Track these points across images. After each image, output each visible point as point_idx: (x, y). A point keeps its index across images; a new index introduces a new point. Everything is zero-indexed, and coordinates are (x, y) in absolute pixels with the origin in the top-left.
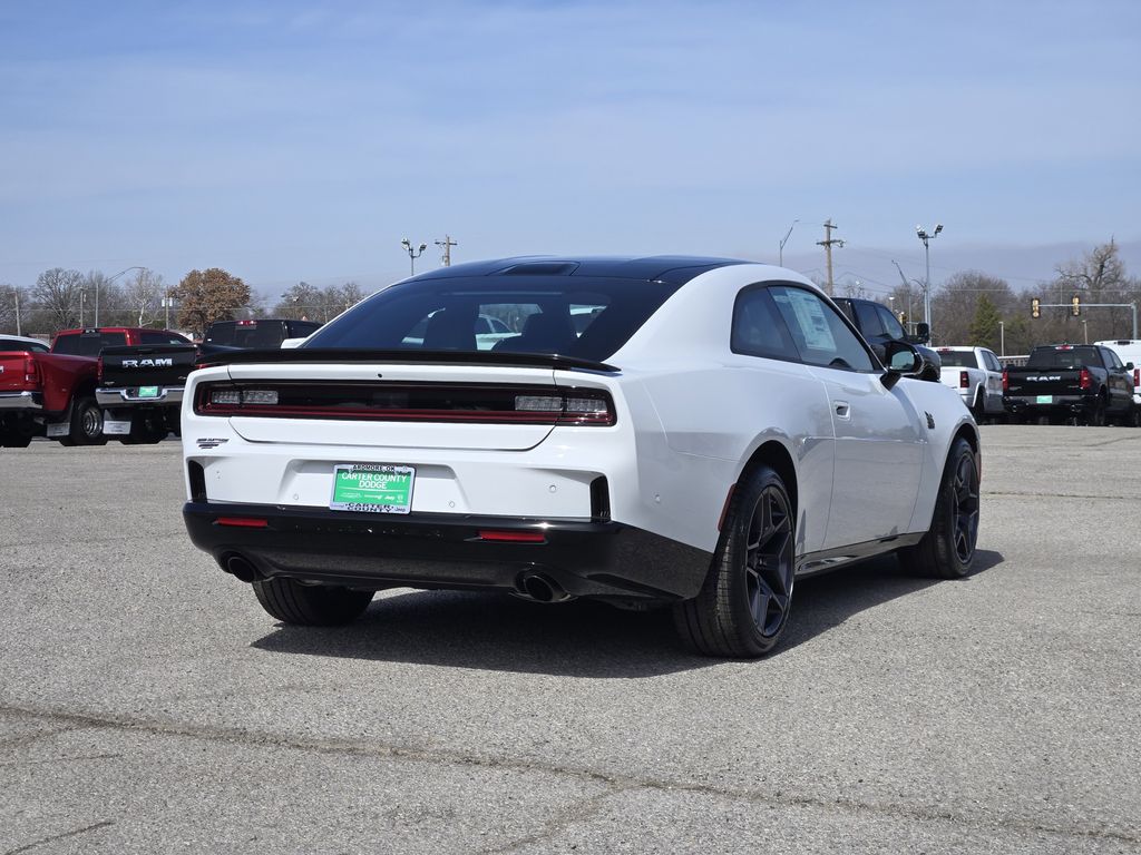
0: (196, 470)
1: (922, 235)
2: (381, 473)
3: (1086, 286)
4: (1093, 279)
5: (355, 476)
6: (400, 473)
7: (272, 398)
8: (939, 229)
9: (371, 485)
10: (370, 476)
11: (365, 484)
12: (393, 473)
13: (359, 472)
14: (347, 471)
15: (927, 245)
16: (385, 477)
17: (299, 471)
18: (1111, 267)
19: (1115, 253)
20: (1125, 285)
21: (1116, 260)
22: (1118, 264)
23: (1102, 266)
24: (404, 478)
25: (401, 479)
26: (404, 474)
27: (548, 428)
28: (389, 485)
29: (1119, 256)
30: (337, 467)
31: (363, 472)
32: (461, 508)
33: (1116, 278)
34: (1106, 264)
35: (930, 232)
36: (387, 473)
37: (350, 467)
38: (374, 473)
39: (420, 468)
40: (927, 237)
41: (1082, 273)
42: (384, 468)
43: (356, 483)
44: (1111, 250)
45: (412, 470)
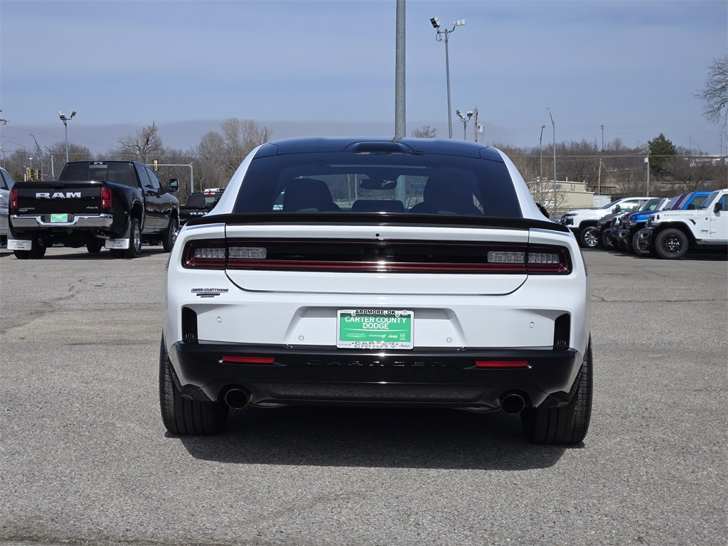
0: (189, 316)
1: (62, 118)
2: (382, 316)
3: (138, 152)
4: (142, 148)
5: (358, 319)
6: (401, 316)
7: (260, 253)
8: (74, 114)
9: (374, 326)
10: (372, 319)
11: (368, 326)
12: (394, 316)
13: (362, 315)
14: (350, 315)
15: (66, 124)
16: (386, 319)
17: (303, 316)
18: (153, 141)
19: (156, 132)
20: (163, 152)
21: (156, 136)
22: (157, 139)
23: (148, 140)
24: (404, 320)
25: (401, 321)
26: (404, 317)
27: (524, 276)
28: (390, 326)
29: (158, 134)
30: (339, 312)
31: (365, 315)
32: (458, 343)
33: (157, 147)
34: (150, 139)
35: (68, 116)
36: (388, 316)
37: (353, 312)
38: (375, 316)
39: (420, 312)
40: (66, 119)
41: (135, 144)
42: (386, 312)
43: (360, 325)
44: (153, 130)
45: (412, 313)
